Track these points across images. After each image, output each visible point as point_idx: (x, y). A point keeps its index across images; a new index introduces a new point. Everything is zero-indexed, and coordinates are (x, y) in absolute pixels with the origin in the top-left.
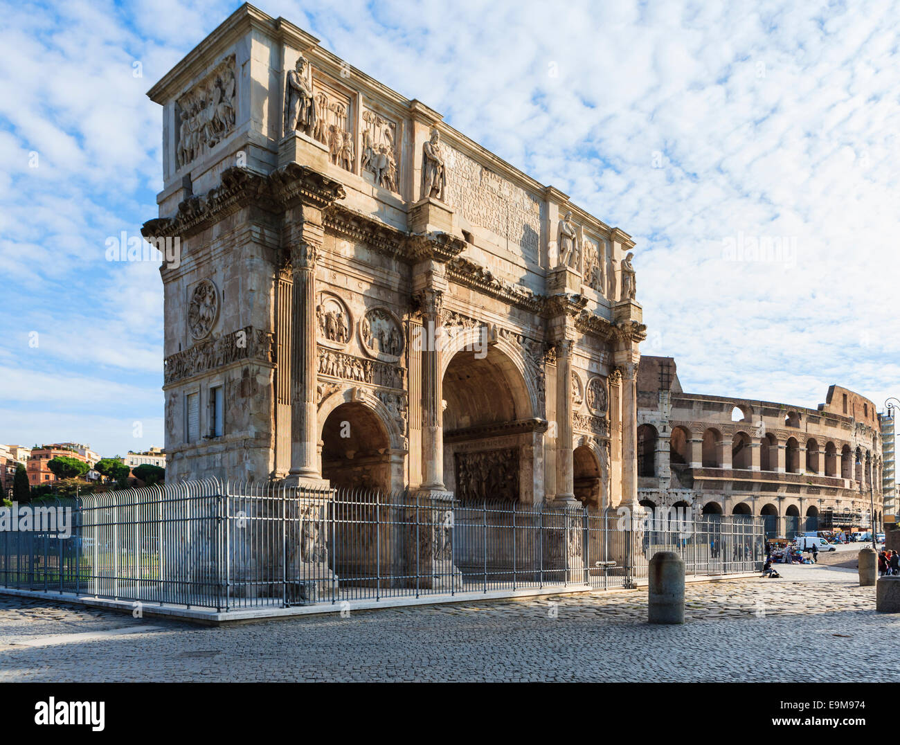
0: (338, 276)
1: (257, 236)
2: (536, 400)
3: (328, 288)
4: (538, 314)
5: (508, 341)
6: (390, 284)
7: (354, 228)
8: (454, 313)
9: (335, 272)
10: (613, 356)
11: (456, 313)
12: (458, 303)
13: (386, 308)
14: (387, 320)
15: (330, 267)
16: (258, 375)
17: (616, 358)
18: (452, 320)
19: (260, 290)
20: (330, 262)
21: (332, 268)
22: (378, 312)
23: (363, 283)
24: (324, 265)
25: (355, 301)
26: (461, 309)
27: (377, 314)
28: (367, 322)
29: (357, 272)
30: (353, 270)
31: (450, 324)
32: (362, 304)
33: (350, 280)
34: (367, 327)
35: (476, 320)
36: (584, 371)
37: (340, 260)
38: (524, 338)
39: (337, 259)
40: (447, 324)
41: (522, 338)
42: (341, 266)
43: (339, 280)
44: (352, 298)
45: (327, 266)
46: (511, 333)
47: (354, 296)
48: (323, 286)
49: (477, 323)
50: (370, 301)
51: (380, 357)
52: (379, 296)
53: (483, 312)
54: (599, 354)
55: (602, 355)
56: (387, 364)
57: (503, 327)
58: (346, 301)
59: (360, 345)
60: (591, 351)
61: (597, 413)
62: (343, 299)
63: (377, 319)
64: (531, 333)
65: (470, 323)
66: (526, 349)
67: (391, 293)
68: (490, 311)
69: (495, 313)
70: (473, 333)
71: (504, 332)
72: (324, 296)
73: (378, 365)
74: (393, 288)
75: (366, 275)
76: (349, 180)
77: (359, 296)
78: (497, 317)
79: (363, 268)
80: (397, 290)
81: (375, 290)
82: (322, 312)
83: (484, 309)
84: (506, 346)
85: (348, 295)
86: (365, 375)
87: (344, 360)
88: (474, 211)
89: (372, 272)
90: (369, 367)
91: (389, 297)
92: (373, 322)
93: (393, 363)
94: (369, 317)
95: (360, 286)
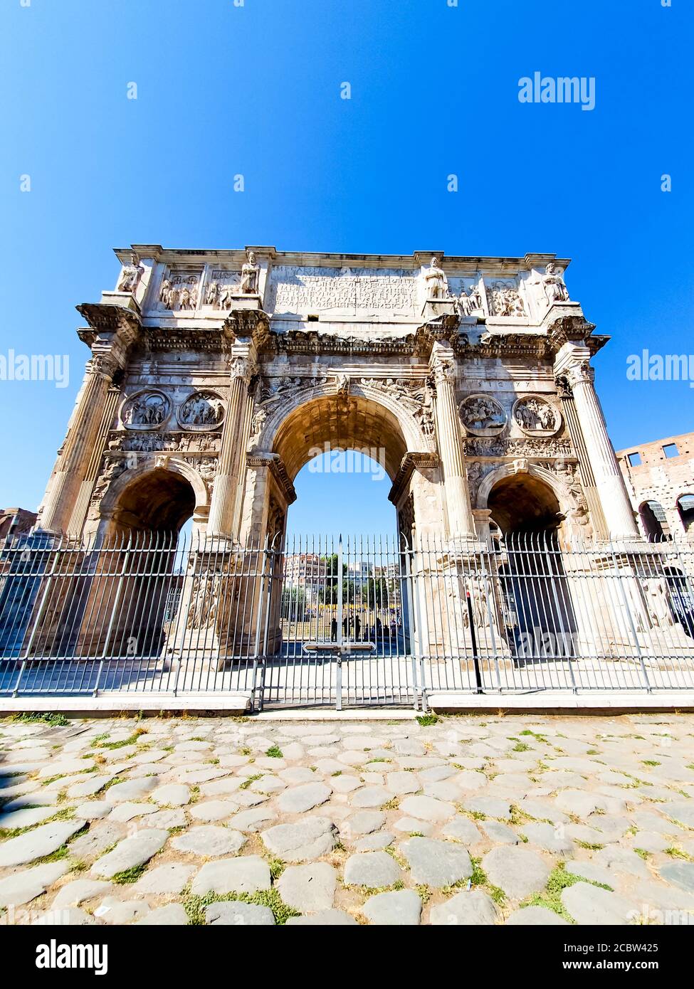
0: (162, 378)
3: (150, 388)
4: (415, 355)
6: (215, 371)
8: (293, 378)
9: (159, 376)
10: (555, 368)
11: (296, 377)
12: (297, 369)
13: (211, 390)
18: (290, 384)
20: (154, 370)
21: (156, 373)
23: (188, 377)
24: (148, 373)
25: (178, 392)
26: (301, 373)
28: (188, 404)
29: (180, 370)
30: (177, 370)
31: (288, 388)
32: (185, 392)
33: (173, 378)
34: (186, 408)
35: (322, 378)
36: (506, 394)
37: (165, 366)
38: (394, 380)
39: (161, 366)
40: (283, 389)
41: (391, 380)
42: (165, 370)
43: (163, 381)
44: (174, 390)
45: (152, 373)
46: (374, 379)
47: (177, 390)
48: (146, 388)
49: (323, 380)
50: (194, 388)
51: (195, 428)
52: (204, 383)
53: (331, 369)
54: (529, 371)
55: (533, 371)
56: (203, 433)
57: (361, 376)
58: (167, 393)
59: (176, 423)
60: (511, 371)
61: (538, 434)
62: (164, 392)
63: (201, 400)
64: (405, 374)
65: (312, 382)
66: (398, 389)
67: (218, 378)
68: (340, 367)
69: (347, 366)
70: (318, 389)
71: (363, 380)
72: (146, 394)
73: (194, 435)
74: (219, 374)
75: (190, 371)
76: (183, 315)
77: (183, 387)
78: (351, 369)
79: (187, 367)
80: (223, 375)
81: (200, 379)
82: (141, 406)
83: (332, 367)
84: (367, 392)
85: (170, 388)
86: (179, 445)
87: (156, 437)
88: (323, 300)
89: (196, 367)
90: (183, 439)
91: (215, 381)
92: (196, 404)
93: (210, 431)
94: (191, 401)
95: (184, 379)
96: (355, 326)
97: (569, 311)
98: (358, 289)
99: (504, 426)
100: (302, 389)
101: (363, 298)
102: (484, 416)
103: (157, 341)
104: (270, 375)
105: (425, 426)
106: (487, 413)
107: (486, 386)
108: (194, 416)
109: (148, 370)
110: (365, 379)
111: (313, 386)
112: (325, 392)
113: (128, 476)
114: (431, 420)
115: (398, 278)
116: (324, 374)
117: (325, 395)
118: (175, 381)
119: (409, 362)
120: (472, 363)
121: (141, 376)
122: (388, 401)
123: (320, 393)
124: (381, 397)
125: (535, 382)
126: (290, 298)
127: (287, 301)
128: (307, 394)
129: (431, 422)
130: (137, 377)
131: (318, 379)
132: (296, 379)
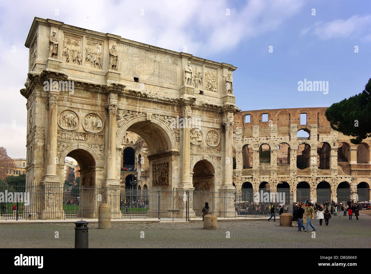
1: (39, 95)
2: (174, 142)
3: (68, 109)
4: (176, 106)
5: (158, 119)
6: (97, 103)
7: (78, 86)
8: (129, 111)
9: (72, 103)
10: (222, 119)
11: (130, 111)
12: (130, 107)
13: (95, 113)
14: (96, 117)
16: (38, 142)
17: (223, 120)
18: (128, 114)
19: (39, 113)
21: (70, 101)
22: (91, 115)
24: (67, 101)
25: (81, 112)
26: (132, 109)
27: (90, 115)
28: (86, 119)
29: (81, 101)
30: (79, 101)
32: (84, 112)
33: (78, 104)
36: (204, 128)
37: (74, 98)
39: (72, 98)
40: (125, 116)
41: (166, 117)
42: (74, 100)
43: (74, 105)
44: (79, 111)
45: (68, 101)
46: (160, 115)
47: (80, 110)
48: (66, 108)
49: (141, 114)
50: (87, 111)
51: (91, 131)
52: (92, 108)
53: (144, 109)
54: (214, 119)
55: (215, 119)
56: (95, 134)
57: (155, 114)
58: (76, 112)
59: (82, 128)
60: (208, 118)
61: (212, 145)
62: (75, 112)
63: (91, 117)
64: (172, 115)
65: (137, 113)
66: (169, 121)
67: (98, 107)
68: (148, 108)
69: (150, 108)
70: (139, 118)
71: (156, 115)
72: (67, 112)
73: (91, 135)
74: (98, 105)
75: (85, 102)
76: (78, 69)
77: (82, 110)
78: (152, 110)
79: (84, 99)
80: (100, 105)
81: (90, 106)
82: (66, 118)
83: (145, 107)
84: (157, 121)
85: (77, 110)
86: (85, 139)
87: (75, 134)
88: (140, 69)
89: (88, 100)
90: (86, 136)
91: (97, 108)
92: (89, 119)
93: (97, 133)
94: (87, 117)
95: (83, 106)
96: (154, 87)
97: (231, 99)
98: (155, 66)
99: (202, 142)
100: (132, 117)
101: (157, 71)
102: (197, 136)
104: (120, 108)
105: (177, 139)
106: (197, 135)
108: (90, 125)
109: (66, 99)
110: (157, 115)
111: (137, 116)
112: (141, 119)
113: (67, 151)
114: (179, 136)
115: (172, 62)
116: (141, 111)
117: (141, 121)
118: (79, 106)
119: (173, 109)
120: (196, 112)
121: (63, 102)
122: (165, 126)
123: (139, 120)
124: (163, 124)
125: (215, 124)
126: (126, 66)
127: (124, 67)
128: (134, 120)
129: (179, 137)
130: (61, 102)
131: (139, 112)
132: (130, 112)
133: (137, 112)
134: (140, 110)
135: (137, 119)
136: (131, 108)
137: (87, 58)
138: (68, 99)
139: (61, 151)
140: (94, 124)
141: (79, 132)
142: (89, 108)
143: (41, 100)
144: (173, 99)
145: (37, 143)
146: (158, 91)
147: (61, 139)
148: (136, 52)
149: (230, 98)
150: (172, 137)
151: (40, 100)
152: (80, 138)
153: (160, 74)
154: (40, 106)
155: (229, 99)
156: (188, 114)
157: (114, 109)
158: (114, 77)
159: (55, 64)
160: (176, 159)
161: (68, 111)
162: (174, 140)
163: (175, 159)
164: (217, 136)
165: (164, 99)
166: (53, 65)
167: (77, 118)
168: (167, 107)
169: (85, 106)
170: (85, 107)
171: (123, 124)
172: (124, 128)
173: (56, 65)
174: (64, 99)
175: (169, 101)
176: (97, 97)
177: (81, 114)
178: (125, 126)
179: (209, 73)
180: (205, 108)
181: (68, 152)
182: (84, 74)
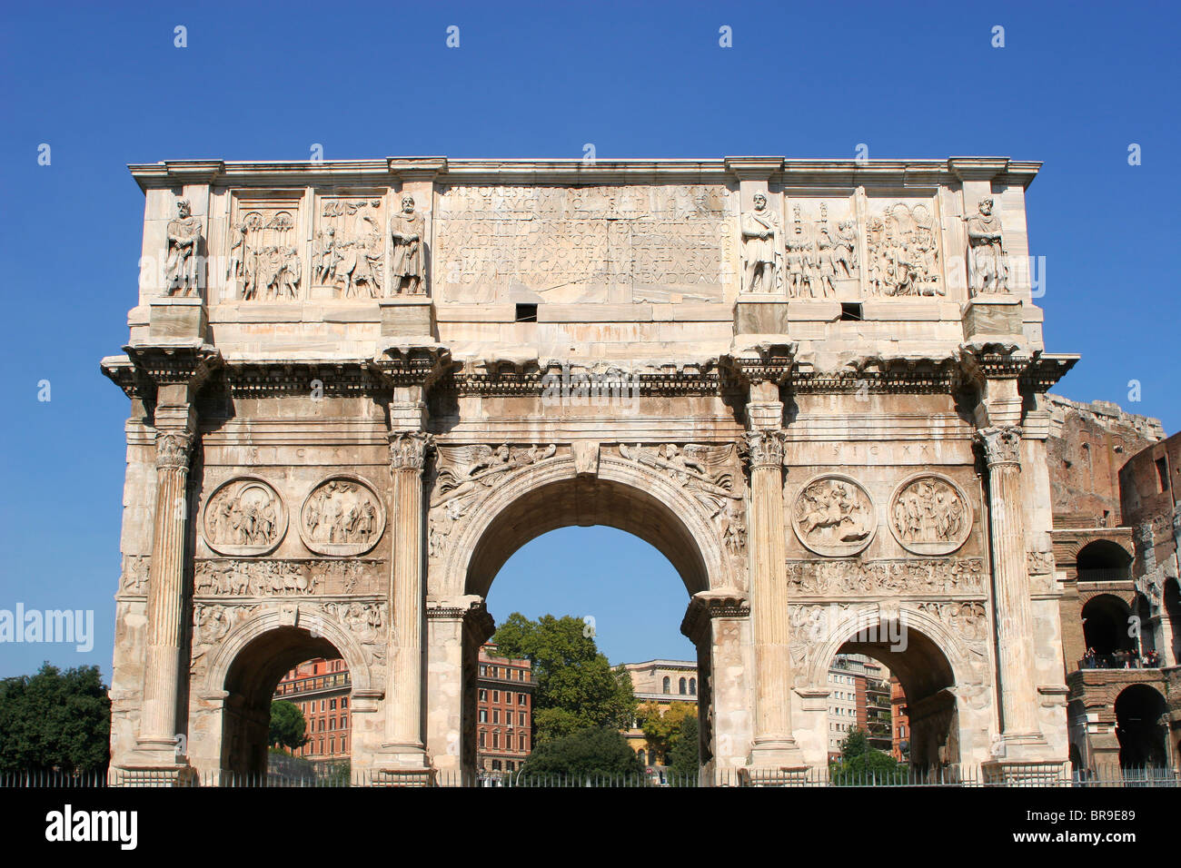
0: (261, 451)
1: (136, 436)
2: (718, 555)
3: (243, 472)
4: (718, 394)
5: (634, 463)
6: (355, 436)
7: (277, 379)
8: (495, 446)
9: (256, 447)
11: (501, 445)
12: (500, 427)
13: (350, 473)
14: (354, 491)
15: (248, 442)
16: (129, 615)
17: (977, 420)
18: (491, 458)
19: (135, 504)
20: (246, 436)
21: (251, 442)
22: (332, 483)
23: (306, 448)
24: (237, 442)
25: (292, 478)
26: (509, 435)
27: (331, 487)
28: (313, 503)
29: (292, 436)
30: (287, 436)
31: (485, 466)
32: (305, 479)
33: (282, 451)
34: (311, 509)
35: (548, 445)
36: (881, 470)
37: (263, 428)
38: (680, 445)
39: (257, 429)
40: (478, 469)
41: (674, 446)
42: (264, 436)
43: (265, 456)
44: (286, 476)
45: (243, 443)
46: (644, 445)
47: (290, 472)
48: (237, 472)
49: (551, 450)
50: (320, 471)
51: (332, 550)
52: (336, 458)
53: (563, 427)
54: (929, 423)
55: (936, 423)
56: (347, 560)
57: (619, 441)
58: (275, 482)
59: (299, 541)
60: (896, 423)
61: (928, 549)
62: (269, 480)
63: (336, 495)
64: (699, 433)
65: (531, 453)
66: (687, 465)
67: (360, 448)
68: (580, 421)
69: (593, 421)
70: (541, 468)
71: (622, 448)
72: (239, 485)
73: (332, 563)
74: (360, 442)
75: (310, 436)
76: (281, 315)
77: (299, 469)
78: (601, 426)
79: (304, 428)
80: (369, 442)
81: (330, 451)
82: (234, 509)
83: (566, 422)
84: (630, 471)
85: (278, 472)
86: (309, 582)
87: (269, 568)
88: (545, 266)
89: (319, 428)
90: (315, 570)
91: (356, 456)
92: (327, 500)
93: (359, 555)
94: (318, 494)
95: (300, 453)
96: (607, 329)
97: (1000, 317)
98: (614, 240)
99: (869, 538)
100: (511, 469)
101: (624, 258)
102: (840, 516)
103: (244, 379)
104: (455, 442)
105: (732, 538)
106: (843, 507)
107: (847, 455)
108: (328, 527)
109: (234, 436)
110: (626, 444)
111: (532, 463)
112: (554, 473)
113: (235, 639)
114: (743, 528)
115: (694, 208)
116: (550, 438)
117: (552, 480)
118: (285, 456)
119: (709, 407)
120: (827, 406)
121: (225, 448)
122: (667, 489)
123: (544, 477)
124: (658, 482)
125: (938, 445)
126: (480, 265)
127: (474, 271)
128: (522, 479)
129: (742, 532)
130: (218, 449)
131: (542, 446)
132: (499, 448)
133: (530, 446)
134: (547, 435)
135: (531, 475)
136: (505, 433)
137: (322, 268)
138: (241, 437)
139: (212, 639)
140: (346, 519)
141: (285, 557)
142: (327, 456)
143: (143, 455)
144: (697, 366)
145: (126, 619)
146: (630, 343)
147: (213, 596)
148: (522, 202)
149: (990, 315)
150: (708, 535)
151: (139, 455)
152: (289, 580)
153: (637, 270)
154: (138, 476)
155: (985, 319)
156: (766, 421)
157: (405, 448)
158: (402, 323)
159: (174, 316)
160: (735, 632)
161: (245, 483)
162: (715, 548)
163: (726, 632)
164: (955, 498)
165: (652, 372)
166: (169, 320)
167: (278, 503)
168: (678, 403)
169: (310, 452)
170: (311, 455)
171: (471, 505)
172: (475, 520)
173: (177, 320)
174: (229, 436)
175: (680, 377)
176: (358, 412)
177: (292, 488)
178: (480, 512)
179: (891, 217)
180: (874, 377)
181: (240, 641)
182: (304, 331)
